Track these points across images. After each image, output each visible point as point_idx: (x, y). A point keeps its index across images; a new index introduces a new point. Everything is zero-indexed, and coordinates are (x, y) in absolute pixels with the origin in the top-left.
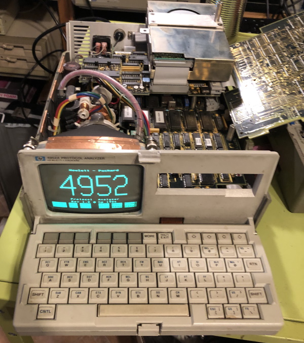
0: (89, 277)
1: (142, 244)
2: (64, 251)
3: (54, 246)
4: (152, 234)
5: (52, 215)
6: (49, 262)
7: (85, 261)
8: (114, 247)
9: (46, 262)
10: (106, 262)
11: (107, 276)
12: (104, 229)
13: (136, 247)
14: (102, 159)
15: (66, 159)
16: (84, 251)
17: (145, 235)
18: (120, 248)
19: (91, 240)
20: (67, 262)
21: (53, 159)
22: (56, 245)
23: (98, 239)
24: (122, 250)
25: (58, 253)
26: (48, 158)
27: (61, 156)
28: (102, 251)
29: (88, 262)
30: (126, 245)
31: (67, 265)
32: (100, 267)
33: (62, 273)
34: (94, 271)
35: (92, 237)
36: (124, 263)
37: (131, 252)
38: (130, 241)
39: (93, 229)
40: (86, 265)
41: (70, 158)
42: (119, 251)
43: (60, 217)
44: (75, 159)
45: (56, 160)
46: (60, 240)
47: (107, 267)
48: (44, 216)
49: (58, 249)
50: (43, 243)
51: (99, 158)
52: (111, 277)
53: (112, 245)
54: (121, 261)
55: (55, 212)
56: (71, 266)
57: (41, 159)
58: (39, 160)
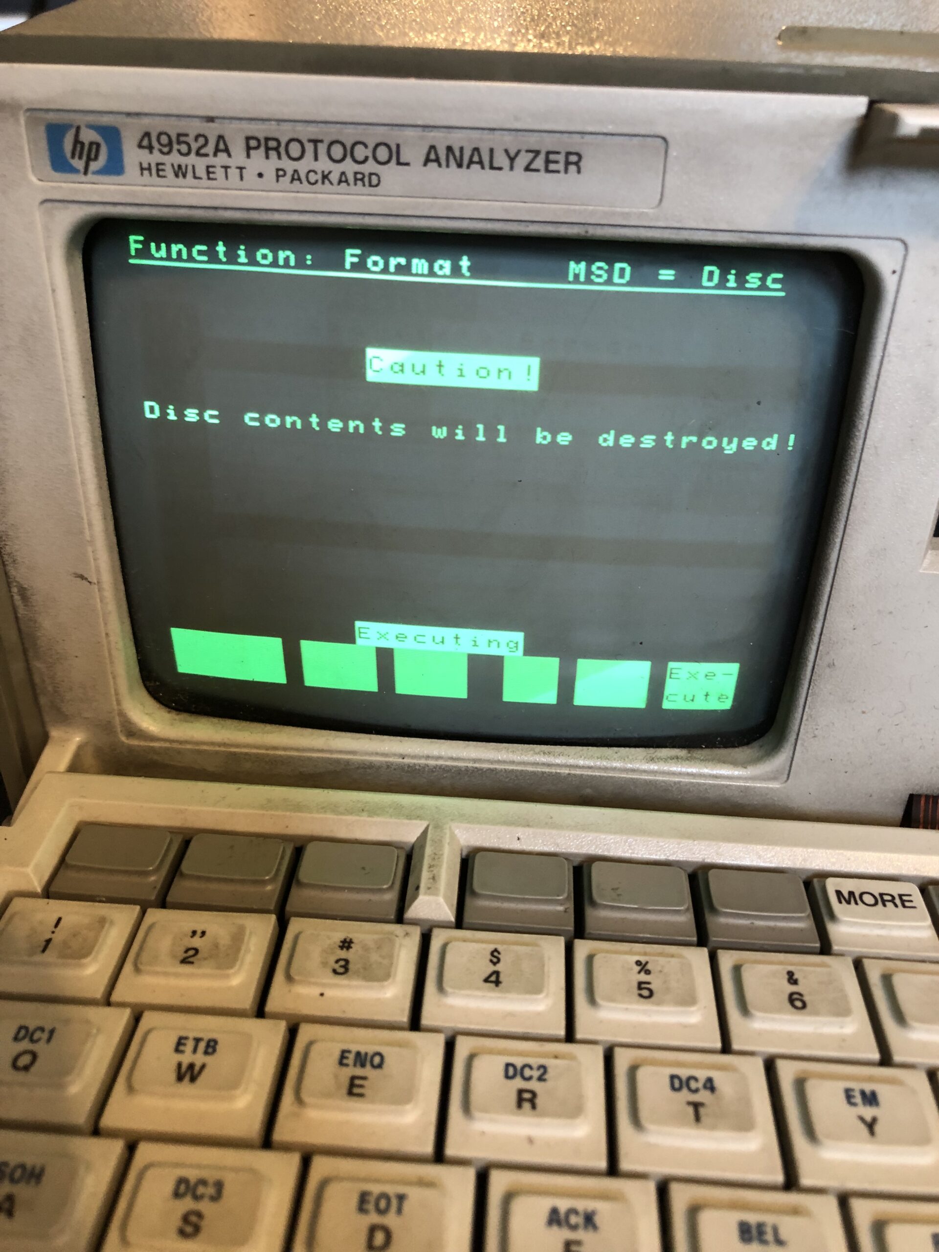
0: (383, 1201)
2: (189, 957)
3: (124, 915)
4: (894, 889)
6: (45, 1036)
7: (352, 1057)
8: (597, 962)
9: (23, 1032)
10: (536, 1074)
11: (554, 1211)
12: (520, 832)
13: (783, 970)
14: (561, 166)
15: (279, 157)
16: (351, 966)
17: (839, 893)
18: (649, 967)
19: (415, 897)
20: (195, 1050)
21: (183, 160)
22: (143, 913)
23: (474, 894)
24: (665, 982)
25: (137, 970)
26: (140, 146)
27: (244, 125)
28: (502, 978)
29: (380, 1066)
30: (699, 957)
31: (197, 1068)
32: (485, 1110)
33: (131, 1148)
34: (428, 1148)
35: (425, 875)
36: (703, 1096)
37: (744, 1009)
38: (723, 920)
39: (437, 827)
40: (361, 1086)
41: (309, 147)
42: (645, 991)
43: (213, 744)
44: (349, 167)
45: (201, 172)
46: (182, 875)
47: (547, 1120)
48: (107, 727)
49: (144, 941)
50: (48, 893)
51: (537, 153)
52: (597, 1219)
53: (582, 948)
54: (673, 1077)
55: (184, 716)
56: (233, 1084)
57: (93, 156)
58: (79, 164)
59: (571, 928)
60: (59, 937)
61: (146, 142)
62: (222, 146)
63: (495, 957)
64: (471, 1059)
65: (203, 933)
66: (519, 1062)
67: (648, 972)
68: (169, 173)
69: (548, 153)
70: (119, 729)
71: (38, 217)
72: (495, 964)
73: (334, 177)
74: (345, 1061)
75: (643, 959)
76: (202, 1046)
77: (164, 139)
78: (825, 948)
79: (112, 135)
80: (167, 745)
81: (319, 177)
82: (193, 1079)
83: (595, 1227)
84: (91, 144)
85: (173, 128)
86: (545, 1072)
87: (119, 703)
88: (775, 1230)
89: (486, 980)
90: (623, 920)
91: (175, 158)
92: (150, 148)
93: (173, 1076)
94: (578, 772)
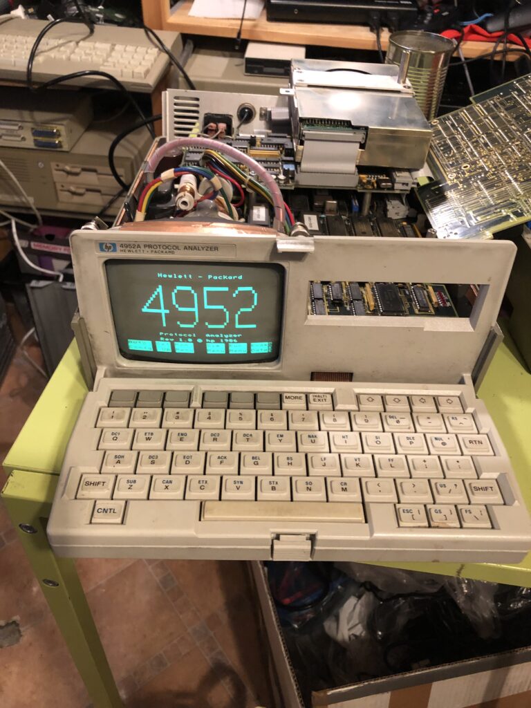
0: (188, 457)
1: (281, 409)
2: (145, 417)
3: (128, 410)
4: (298, 395)
5: (126, 364)
6: (118, 434)
7: (180, 434)
8: (232, 413)
9: (113, 434)
10: (217, 435)
11: (219, 457)
12: (216, 386)
13: (270, 413)
14: (214, 250)
15: (152, 248)
16: (179, 417)
17: (286, 397)
19: (192, 402)
21: (130, 249)
22: (131, 410)
23: (205, 400)
24: (245, 417)
25: (133, 420)
26: (120, 246)
27: (143, 242)
28: (211, 418)
29: (186, 435)
30: (254, 411)
31: (150, 438)
32: (207, 442)
33: (139, 452)
34: (196, 449)
35: (194, 398)
36: (250, 437)
37: (261, 421)
38: (260, 404)
39: (197, 386)
40: (183, 439)
41: (158, 247)
42: (241, 419)
43: (139, 368)
44: (167, 250)
45: (134, 251)
46: (139, 400)
47: (219, 443)
48: (112, 365)
49: (134, 415)
50: (109, 406)
51: (208, 247)
52: (227, 457)
53: (229, 411)
54: (244, 434)
55: (131, 361)
56: (157, 440)
57: (110, 248)
58: (107, 250)
59: (226, 406)
60: (115, 415)
61: (122, 246)
62: (139, 246)
63: (210, 414)
64: (204, 433)
65: (147, 413)
66: (214, 433)
67: (241, 415)
68: (127, 251)
69: (211, 247)
70: (115, 365)
71: (97, 260)
73: (164, 252)
75: (241, 412)
76: (150, 434)
77: (126, 245)
79: (114, 245)
80: (127, 369)
81: (161, 252)
82: (149, 440)
83: (226, 459)
84: (109, 246)
85: (128, 243)
86: (219, 435)
87: (115, 359)
88: (259, 457)
89: (208, 419)
90: (237, 405)
91: (128, 249)
93: (145, 440)
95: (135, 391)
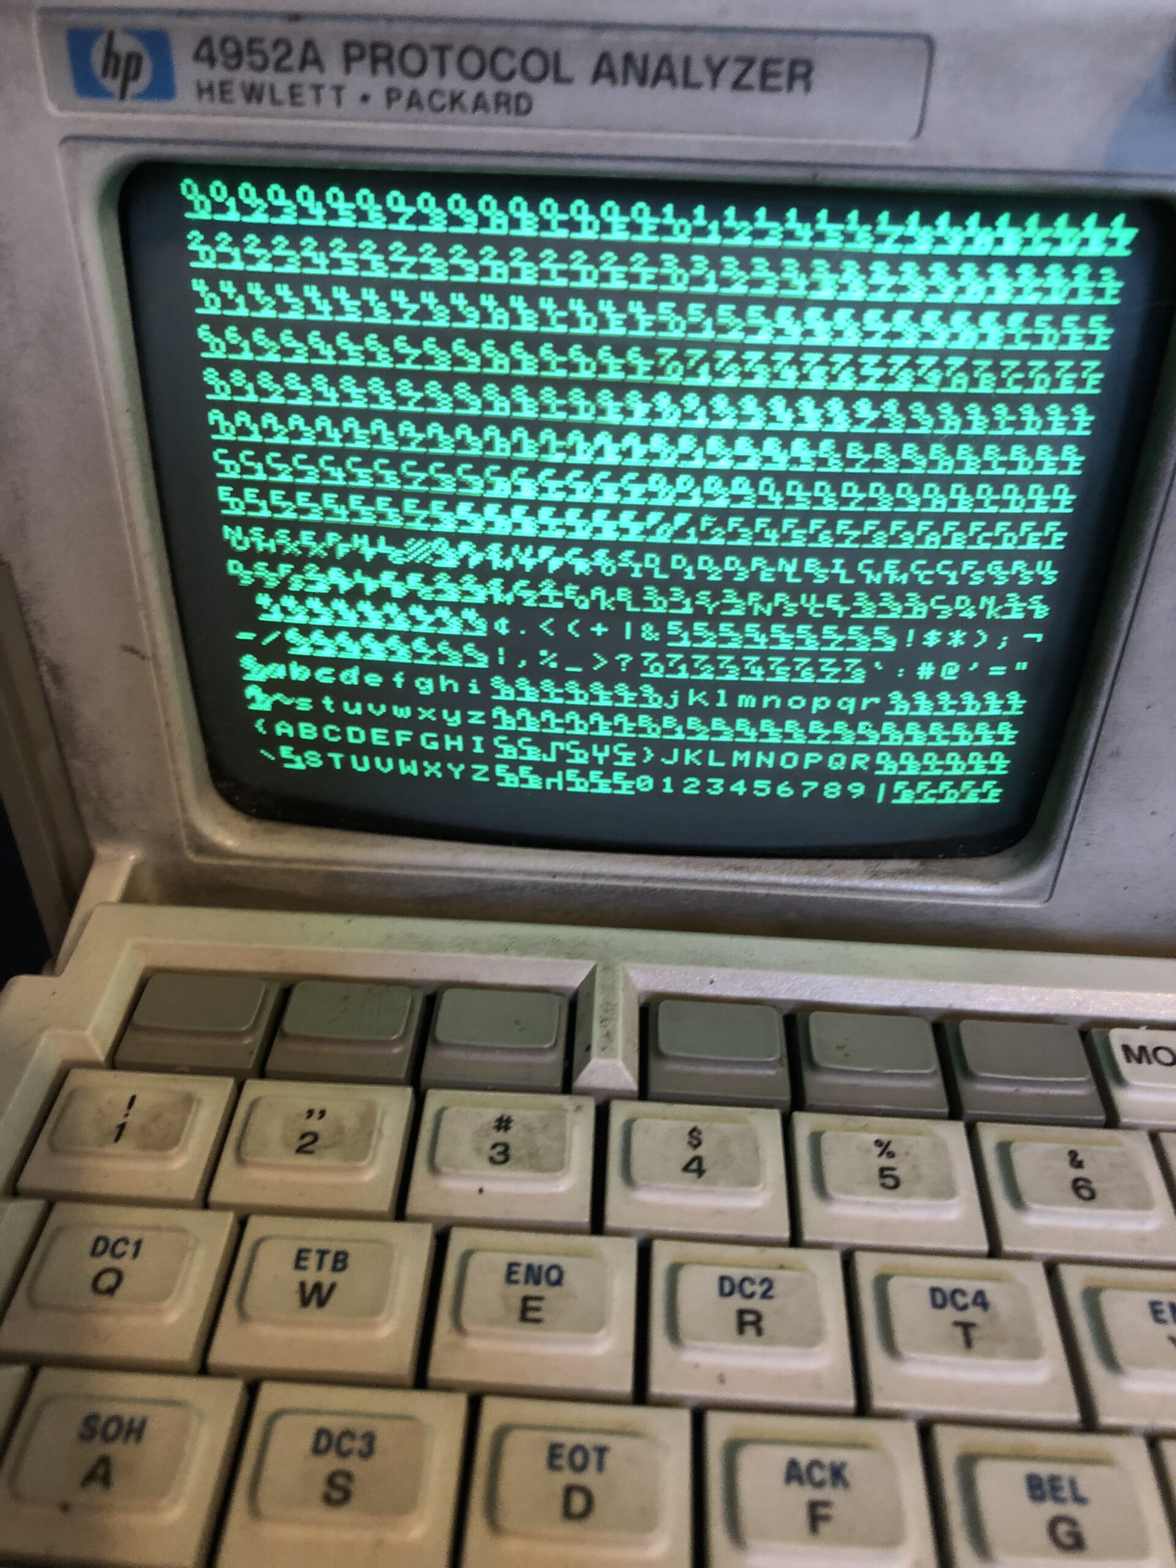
0: (581, 1459)
1: (1114, 1121)
2: (307, 1144)
3: (211, 1094)
6: (130, 1249)
7: (522, 1270)
8: (826, 1143)
9: (101, 1246)
10: (759, 1289)
11: (793, 1464)
12: (714, 973)
13: (1064, 1149)
14: (783, 81)
15: (391, 71)
16: (512, 1152)
17: (1126, 1049)
18: (891, 1148)
19: (586, 1060)
20: (320, 1266)
21: (258, 78)
22: (239, 1088)
23: (661, 1055)
24: (914, 1167)
25: (240, 1160)
26: (197, 57)
27: (341, 26)
28: (705, 1166)
29: (558, 1282)
30: (953, 1133)
31: (325, 1290)
32: (700, 1338)
33: (252, 1390)
34: (625, 1385)
35: (597, 1032)
36: (973, 1314)
37: (1017, 1200)
38: (980, 1087)
39: (607, 968)
40: (537, 1309)
41: (433, 59)
42: (888, 1179)
43: (308, 861)
44: (488, 85)
45: (282, 93)
46: (285, 1036)
47: (780, 1349)
48: (170, 843)
49: (246, 1124)
50: (113, 1063)
51: (750, 63)
52: (847, 1473)
53: (804, 1123)
54: (934, 1291)
55: (268, 825)
56: (373, 1310)
57: (132, 72)
58: (113, 85)
59: (786, 1097)
60: (135, 1120)
61: (205, 52)
62: (311, 57)
63: (695, 1137)
64: (674, 1270)
65: (322, 1113)
66: (737, 1274)
67: (891, 1155)
68: (237, 94)
69: (766, 63)
70: (185, 843)
71: (58, 160)
72: (696, 1146)
73: (468, 100)
74: (514, 1277)
75: (885, 1138)
76: (329, 1260)
77: (230, 47)
78: (1112, 1121)
79: (158, 43)
80: (248, 863)
81: (446, 100)
82: (322, 1303)
83: (846, 1484)
84: (129, 56)
85: (243, 30)
86: (770, 1288)
87: (184, 810)
88: (1073, 1483)
89: (686, 1169)
90: (853, 1087)
91: (245, 75)
92: (211, 60)
93: (296, 1299)
94: (781, 892)
95: (267, 977)
